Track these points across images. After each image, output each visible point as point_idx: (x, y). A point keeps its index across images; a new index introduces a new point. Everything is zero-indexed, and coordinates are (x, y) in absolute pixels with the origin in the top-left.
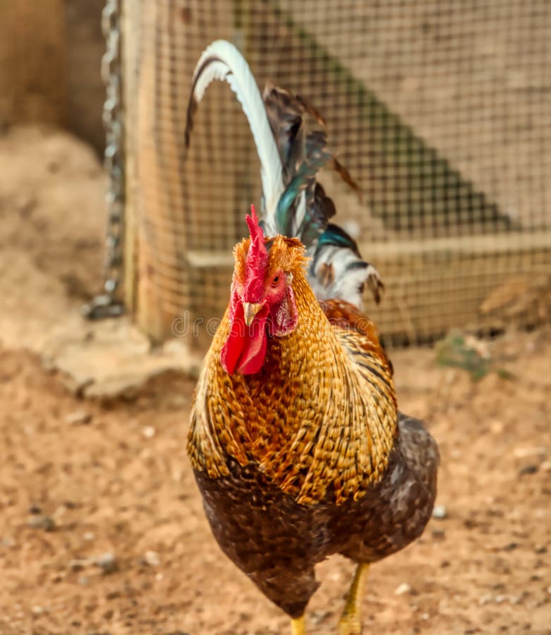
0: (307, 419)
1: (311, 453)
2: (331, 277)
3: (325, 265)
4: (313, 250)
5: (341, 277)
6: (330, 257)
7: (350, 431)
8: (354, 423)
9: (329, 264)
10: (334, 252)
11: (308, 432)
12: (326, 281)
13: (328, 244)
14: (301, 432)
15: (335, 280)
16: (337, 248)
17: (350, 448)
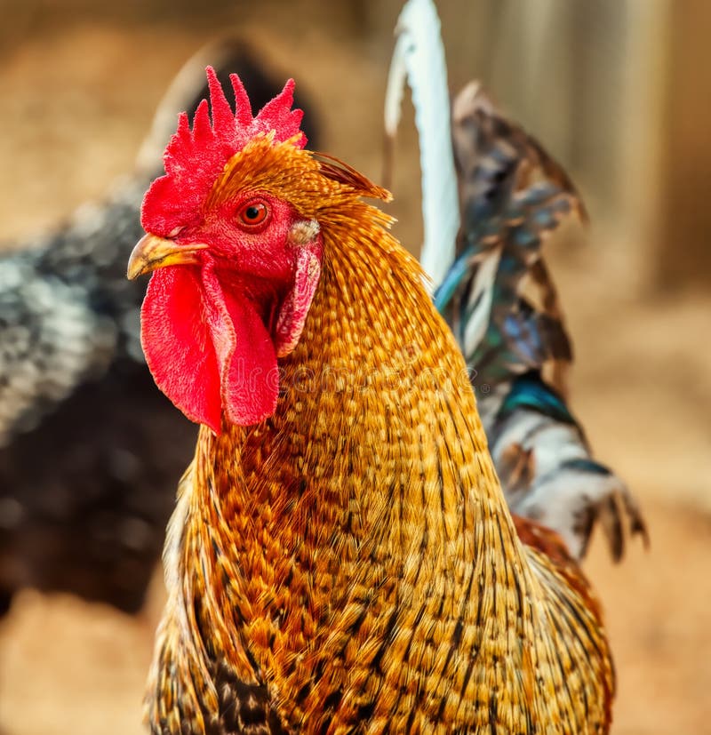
0: (363, 583)
1: (376, 665)
2: (526, 475)
3: (518, 447)
4: (494, 405)
5: (547, 478)
6: (530, 434)
7: (479, 637)
8: (490, 621)
9: (526, 446)
10: (540, 428)
11: (369, 615)
12: (514, 478)
13: (529, 408)
14: (352, 610)
15: (534, 482)
16: (547, 420)
17: (478, 681)
